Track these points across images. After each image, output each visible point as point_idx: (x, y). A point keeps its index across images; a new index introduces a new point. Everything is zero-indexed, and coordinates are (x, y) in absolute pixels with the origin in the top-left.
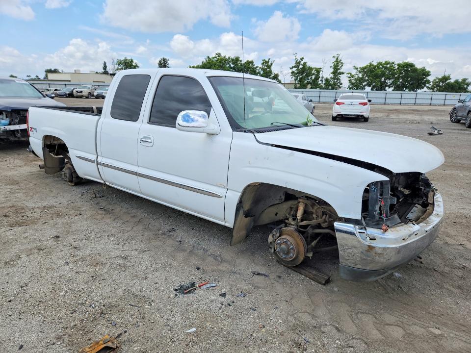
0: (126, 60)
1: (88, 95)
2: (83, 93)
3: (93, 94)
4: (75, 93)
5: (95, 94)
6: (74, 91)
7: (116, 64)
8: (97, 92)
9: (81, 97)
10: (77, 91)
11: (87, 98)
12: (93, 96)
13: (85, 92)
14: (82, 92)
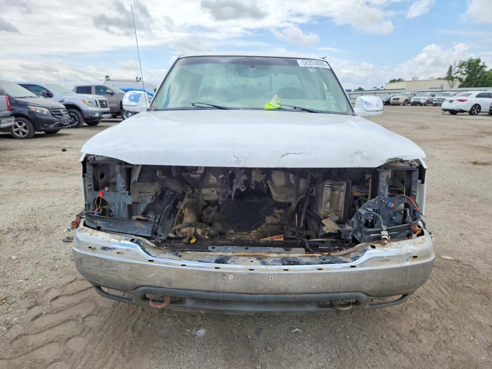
0: (471, 60)
1: (405, 102)
2: (400, 101)
3: (410, 101)
4: (391, 101)
5: (412, 101)
6: (392, 98)
7: (458, 66)
8: (415, 99)
9: (398, 104)
10: (394, 99)
11: (404, 105)
12: (409, 103)
13: (402, 99)
14: (398, 99)
